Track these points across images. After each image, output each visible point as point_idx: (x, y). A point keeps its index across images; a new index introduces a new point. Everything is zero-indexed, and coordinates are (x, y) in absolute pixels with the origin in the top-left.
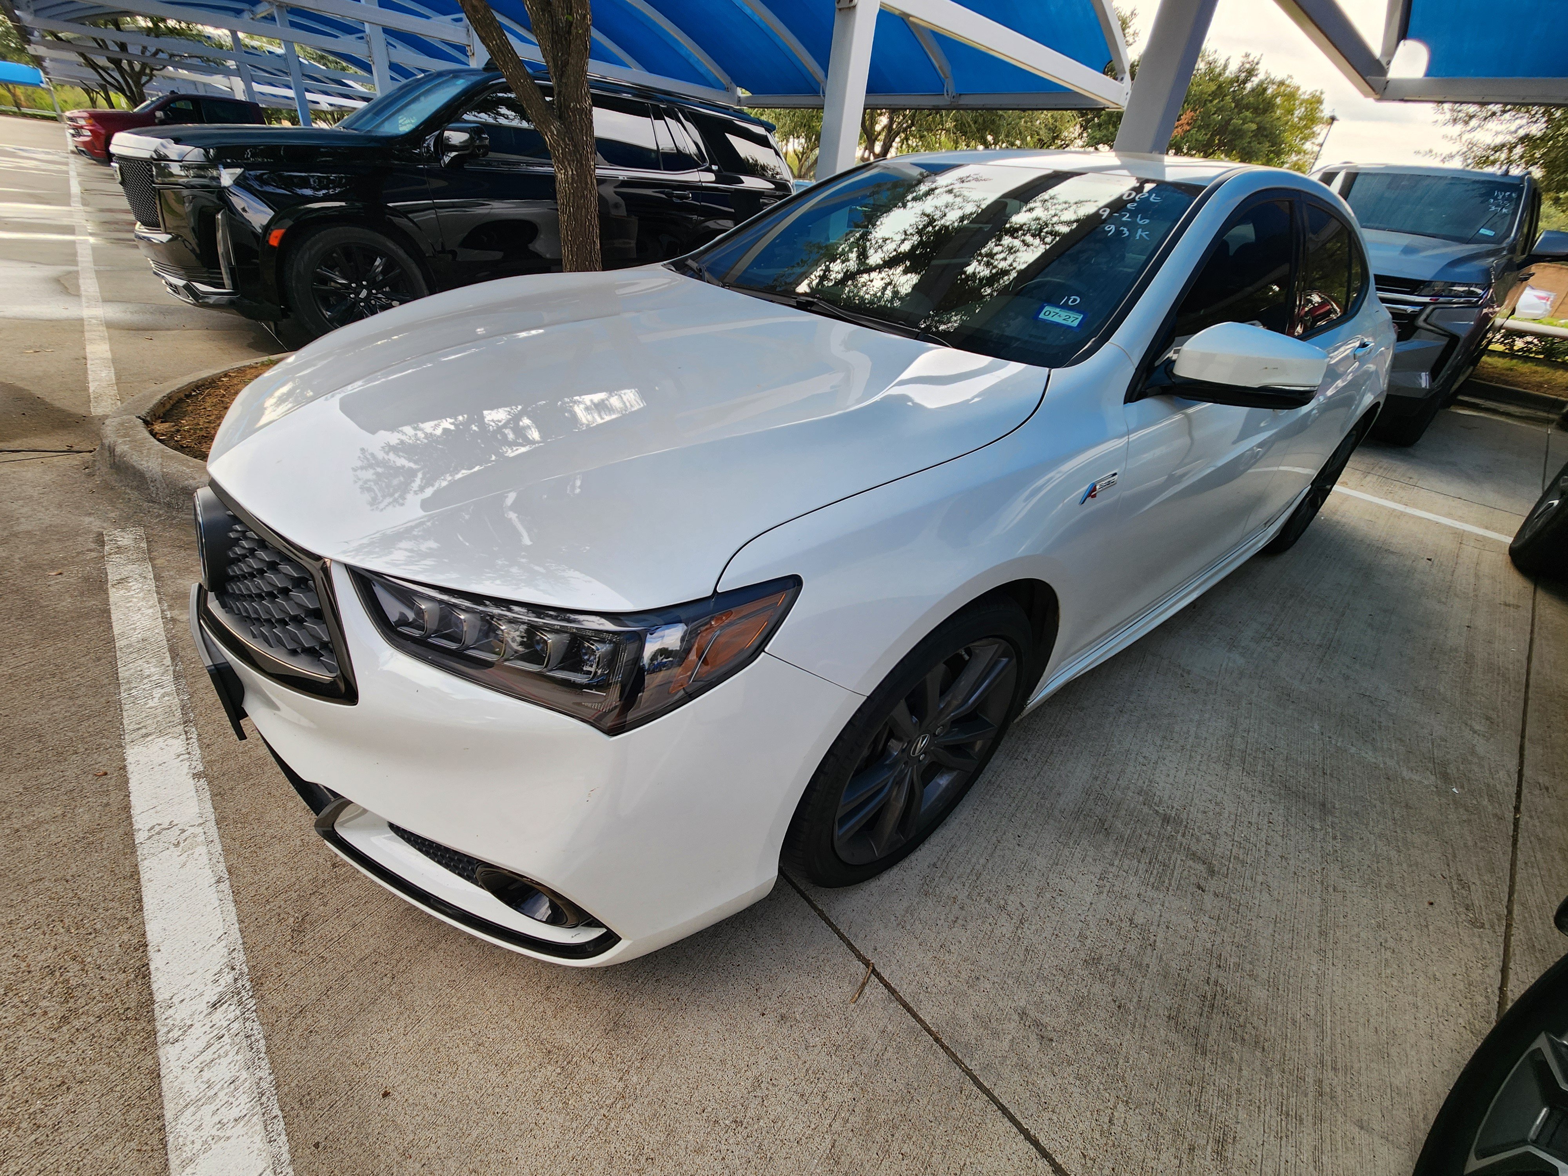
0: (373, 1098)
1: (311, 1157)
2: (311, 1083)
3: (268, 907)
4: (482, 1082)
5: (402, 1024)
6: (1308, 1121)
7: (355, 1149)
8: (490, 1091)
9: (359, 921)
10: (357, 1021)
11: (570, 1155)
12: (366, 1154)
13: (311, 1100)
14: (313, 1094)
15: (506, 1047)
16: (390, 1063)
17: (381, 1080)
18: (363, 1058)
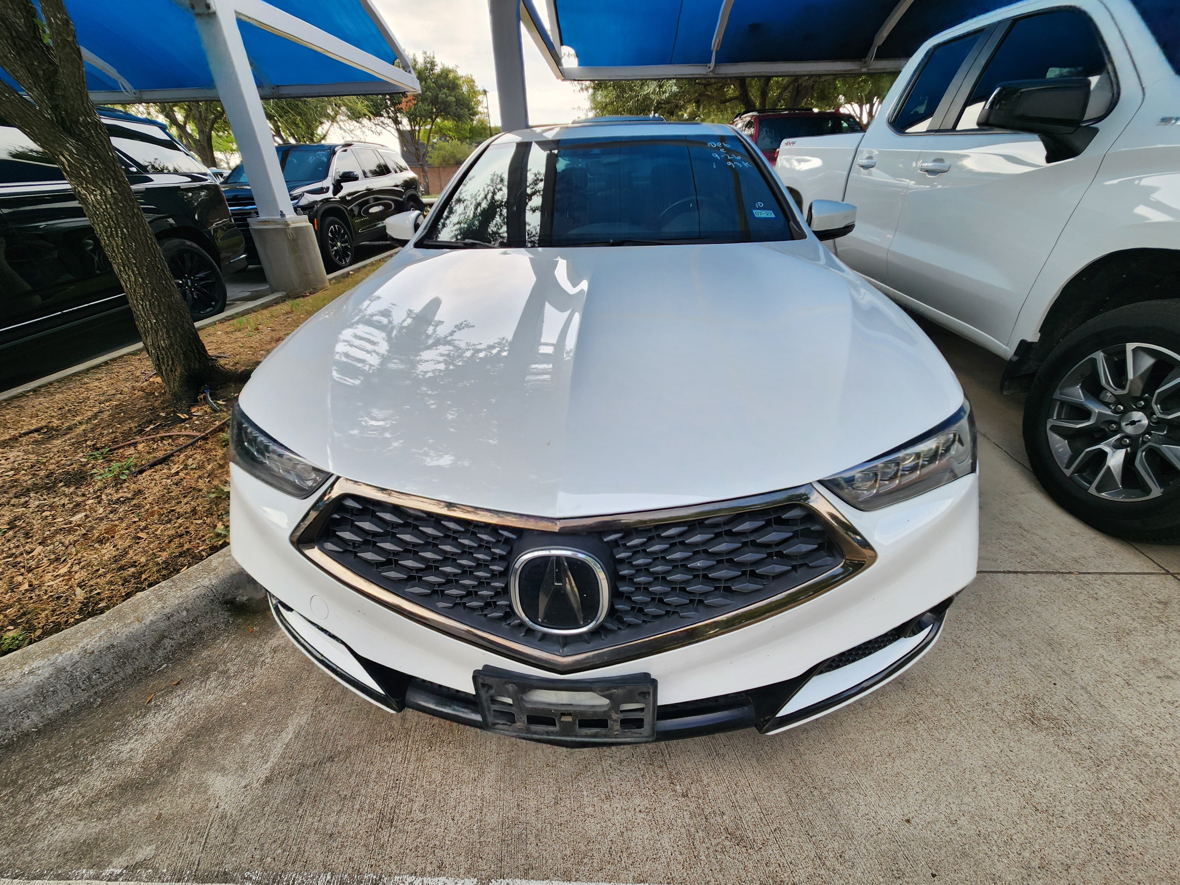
0: (906, 830)
1: (941, 881)
2: (884, 868)
3: (703, 858)
4: (916, 763)
5: (857, 795)
6: (1017, 503)
7: (943, 852)
8: (924, 762)
9: (752, 795)
10: (844, 823)
11: (976, 738)
12: (948, 846)
13: (897, 870)
14: (893, 868)
15: (896, 742)
16: (885, 811)
17: (896, 821)
18: (874, 828)
